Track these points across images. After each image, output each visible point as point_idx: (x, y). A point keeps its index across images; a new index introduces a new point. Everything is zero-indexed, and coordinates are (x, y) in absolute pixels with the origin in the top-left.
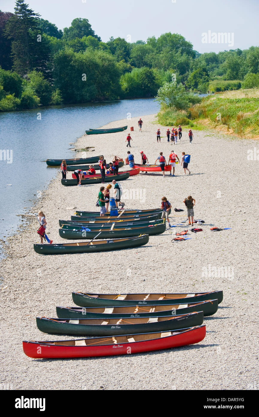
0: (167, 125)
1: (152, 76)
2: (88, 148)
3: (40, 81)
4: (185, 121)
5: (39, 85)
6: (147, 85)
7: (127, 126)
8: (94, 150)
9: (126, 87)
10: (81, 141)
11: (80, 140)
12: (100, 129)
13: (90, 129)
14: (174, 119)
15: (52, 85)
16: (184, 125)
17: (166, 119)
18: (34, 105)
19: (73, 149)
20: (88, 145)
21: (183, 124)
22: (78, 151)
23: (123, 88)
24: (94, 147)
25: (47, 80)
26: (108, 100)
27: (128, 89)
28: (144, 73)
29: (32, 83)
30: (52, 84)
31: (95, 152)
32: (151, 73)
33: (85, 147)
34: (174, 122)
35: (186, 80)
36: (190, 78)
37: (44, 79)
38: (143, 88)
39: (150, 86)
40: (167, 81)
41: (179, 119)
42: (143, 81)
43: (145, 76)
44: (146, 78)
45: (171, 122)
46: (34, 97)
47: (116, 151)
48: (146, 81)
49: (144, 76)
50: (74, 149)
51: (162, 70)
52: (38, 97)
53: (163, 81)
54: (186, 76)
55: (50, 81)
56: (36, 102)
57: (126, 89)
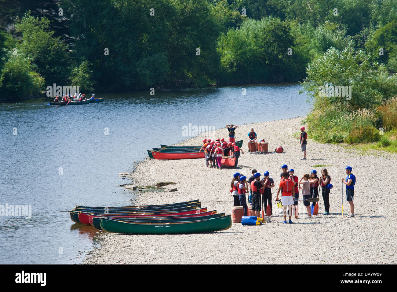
0: (329, 142)
1: (287, 36)
2: (162, 184)
3: (45, 41)
4: (370, 133)
5: (43, 48)
6: (277, 55)
7: (242, 141)
8: (176, 190)
9: (230, 59)
10: (144, 171)
11: (141, 166)
12: (182, 145)
13: (162, 146)
14: (345, 129)
15: (70, 51)
16: (368, 142)
17: (327, 129)
18: (31, 92)
19: (130, 186)
20: (161, 178)
21: (365, 139)
22: (141, 191)
23: (224, 62)
24: (175, 183)
25: (61, 39)
26: (190, 87)
27: (235, 64)
28: (271, 29)
29: (25, 43)
30: (71, 48)
31: (178, 194)
32: (286, 31)
33: (155, 183)
34: (346, 136)
35: (360, 47)
36: (371, 43)
37: (54, 36)
38: (267, 62)
39: (283, 57)
40: (317, 47)
41: (357, 128)
42: (269, 47)
43: (272, 36)
44: (275, 41)
45: (338, 134)
46: (31, 74)
47: (224, 193)
48: (274, 48)
49: (270, 35)
50: (132, 187)
51: (308, 25)
52: (41, 76)
53: (311, 48)
54: (361, 38)
55: (68, 41)
56: (35, 86)
57: (231, 65)
